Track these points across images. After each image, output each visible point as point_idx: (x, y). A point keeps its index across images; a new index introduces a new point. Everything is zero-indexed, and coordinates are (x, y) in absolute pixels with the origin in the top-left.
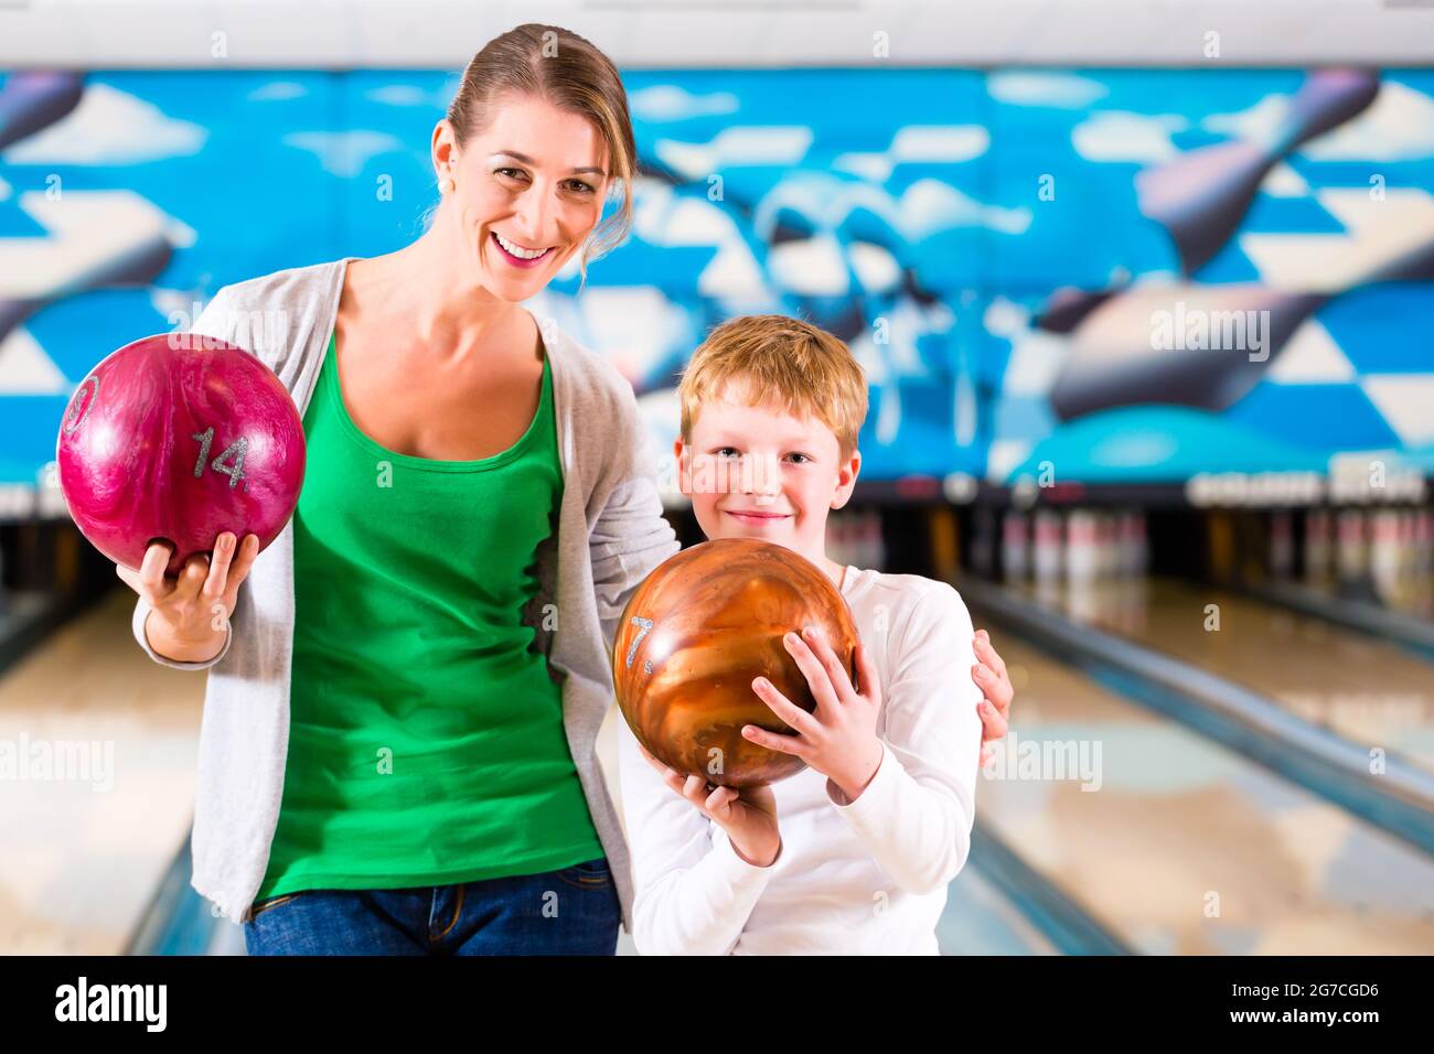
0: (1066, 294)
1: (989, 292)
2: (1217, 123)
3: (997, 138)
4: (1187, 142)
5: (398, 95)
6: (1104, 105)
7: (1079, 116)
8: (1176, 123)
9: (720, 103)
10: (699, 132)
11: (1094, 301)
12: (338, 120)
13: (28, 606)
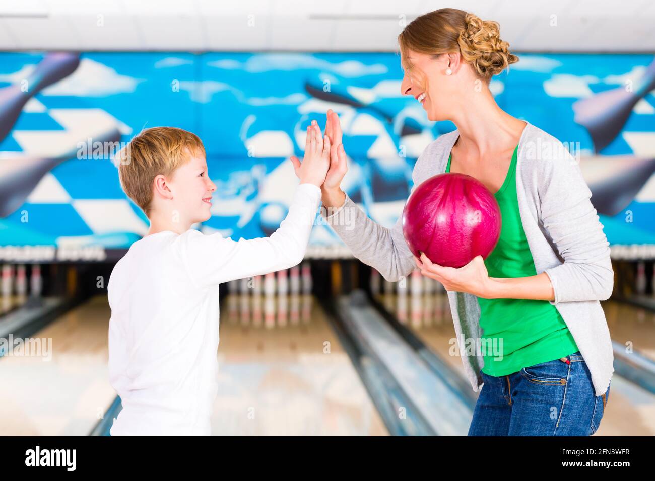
2: (611, 79)
3: (507, 86)
4: (597, 89)
5: (227, 64)
6: (559, 71)
7: (547, 76)
8: (593, 80)
9: (378, 69)
10: (368, 83)
12: (198, 75)
13: (52, 302)
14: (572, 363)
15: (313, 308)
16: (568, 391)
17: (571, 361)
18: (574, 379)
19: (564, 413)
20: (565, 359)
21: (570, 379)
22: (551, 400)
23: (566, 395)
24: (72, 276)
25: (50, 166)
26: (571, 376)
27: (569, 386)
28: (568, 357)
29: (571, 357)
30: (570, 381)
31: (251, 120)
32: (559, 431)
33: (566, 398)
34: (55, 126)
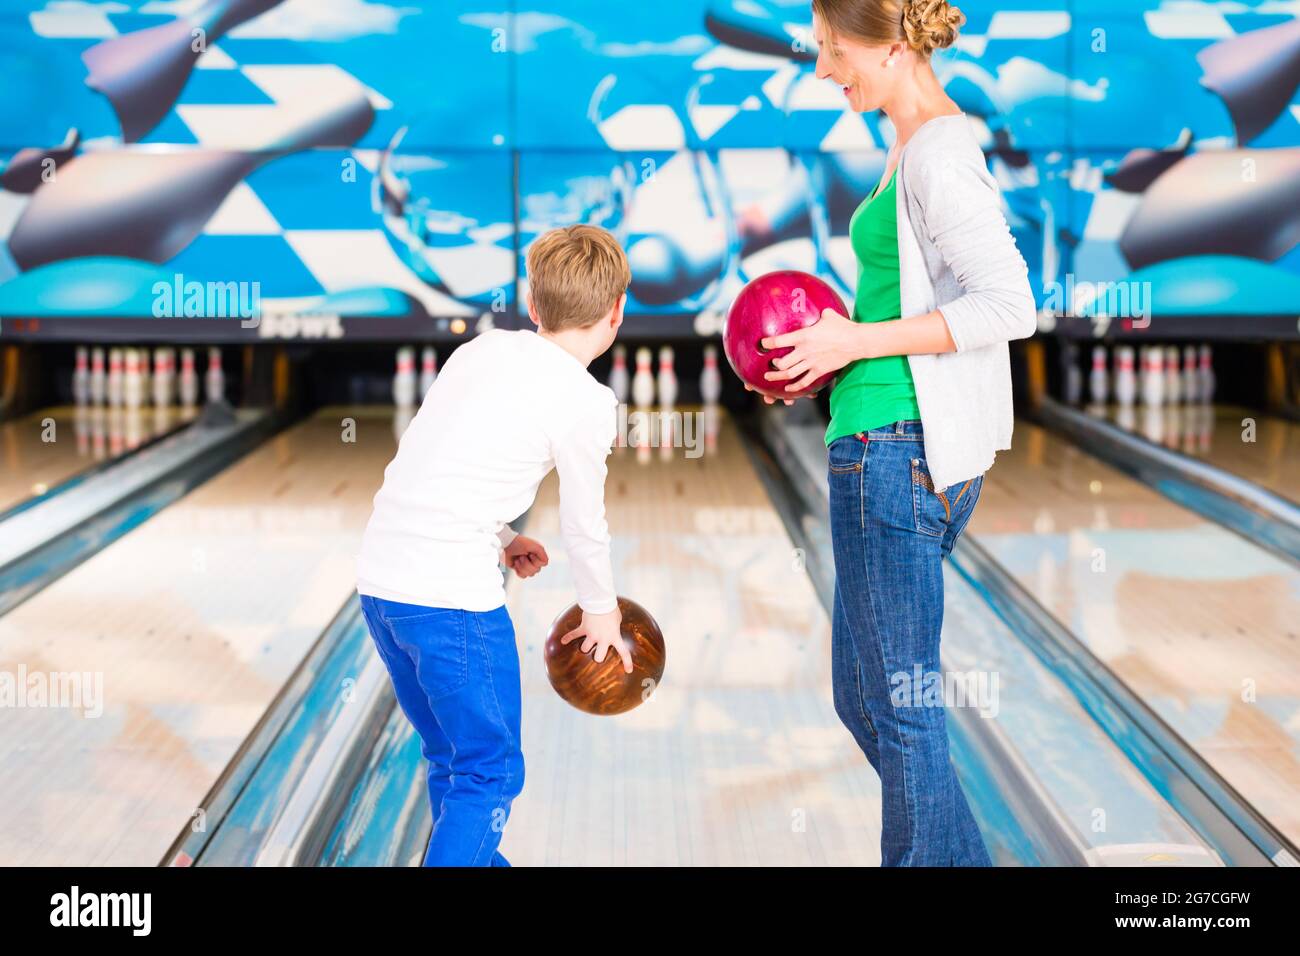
0: (1140, 155)
1: (1071, 154)
2: (1272, 7)
4: (1243, 24)
11: (1166, 160)
13: (248, 416)
14: (870, 441)
15: (723, 424)
16: (865, 478)
17: (870, 439)
18: (871, 464)
19: (867, 509)
20: (861, 436)
21: (866, 463)
22: (848, 493)
23: (864, 484)
24: (281, 367)
25: (242, 168)
26: (868, 460)
27: (865, 472)
28: (866, 434)
29: (870, 434)
30: (866, 466)
31: (608, 82)
32: (868, 532)
33: (864, 488)
34: (256, 96)
